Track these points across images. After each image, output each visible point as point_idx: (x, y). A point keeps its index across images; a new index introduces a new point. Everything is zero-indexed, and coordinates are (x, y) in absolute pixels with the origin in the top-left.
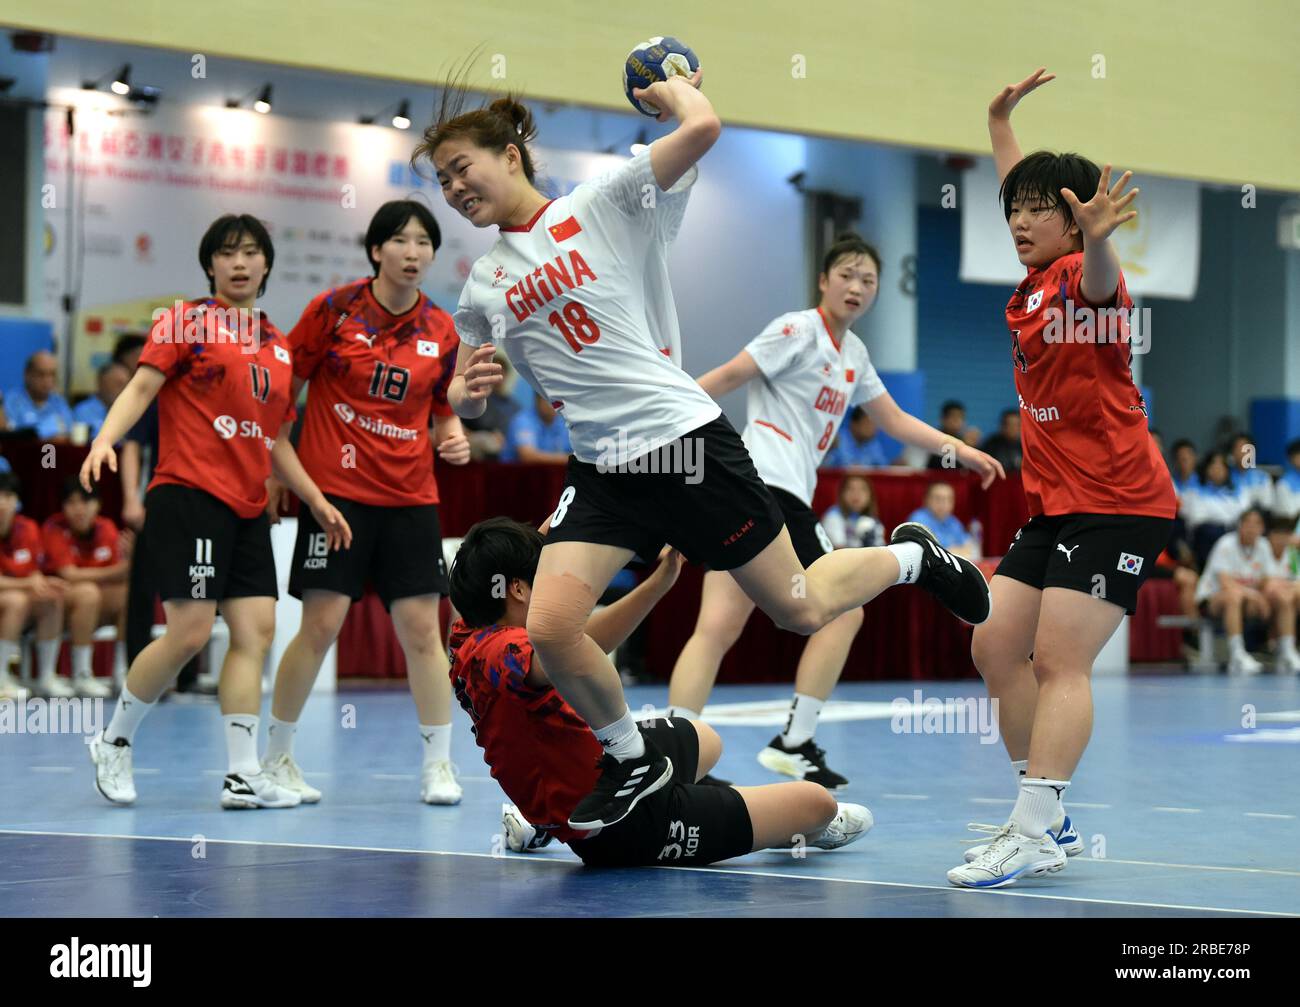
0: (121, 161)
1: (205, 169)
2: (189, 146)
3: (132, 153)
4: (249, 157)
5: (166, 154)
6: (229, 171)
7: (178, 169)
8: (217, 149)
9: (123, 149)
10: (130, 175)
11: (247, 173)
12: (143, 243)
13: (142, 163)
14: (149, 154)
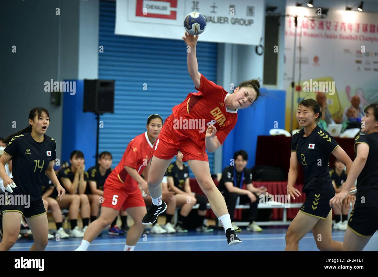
0: (309, 31)
1: (339, 32)
2: (333, 24)
3: (313, 28)
4: (354, 27)
5: (325, 27)
6: (347, 33)
7: (329, 33)
8: (343, 24)
9: (310, 27)
10: (312, 35)
11: (354, 33)
12: (316, 59)
13: (316, 31)
14: (319, 28)
